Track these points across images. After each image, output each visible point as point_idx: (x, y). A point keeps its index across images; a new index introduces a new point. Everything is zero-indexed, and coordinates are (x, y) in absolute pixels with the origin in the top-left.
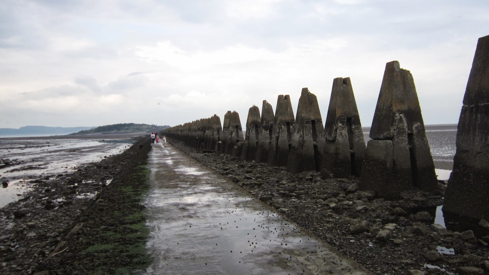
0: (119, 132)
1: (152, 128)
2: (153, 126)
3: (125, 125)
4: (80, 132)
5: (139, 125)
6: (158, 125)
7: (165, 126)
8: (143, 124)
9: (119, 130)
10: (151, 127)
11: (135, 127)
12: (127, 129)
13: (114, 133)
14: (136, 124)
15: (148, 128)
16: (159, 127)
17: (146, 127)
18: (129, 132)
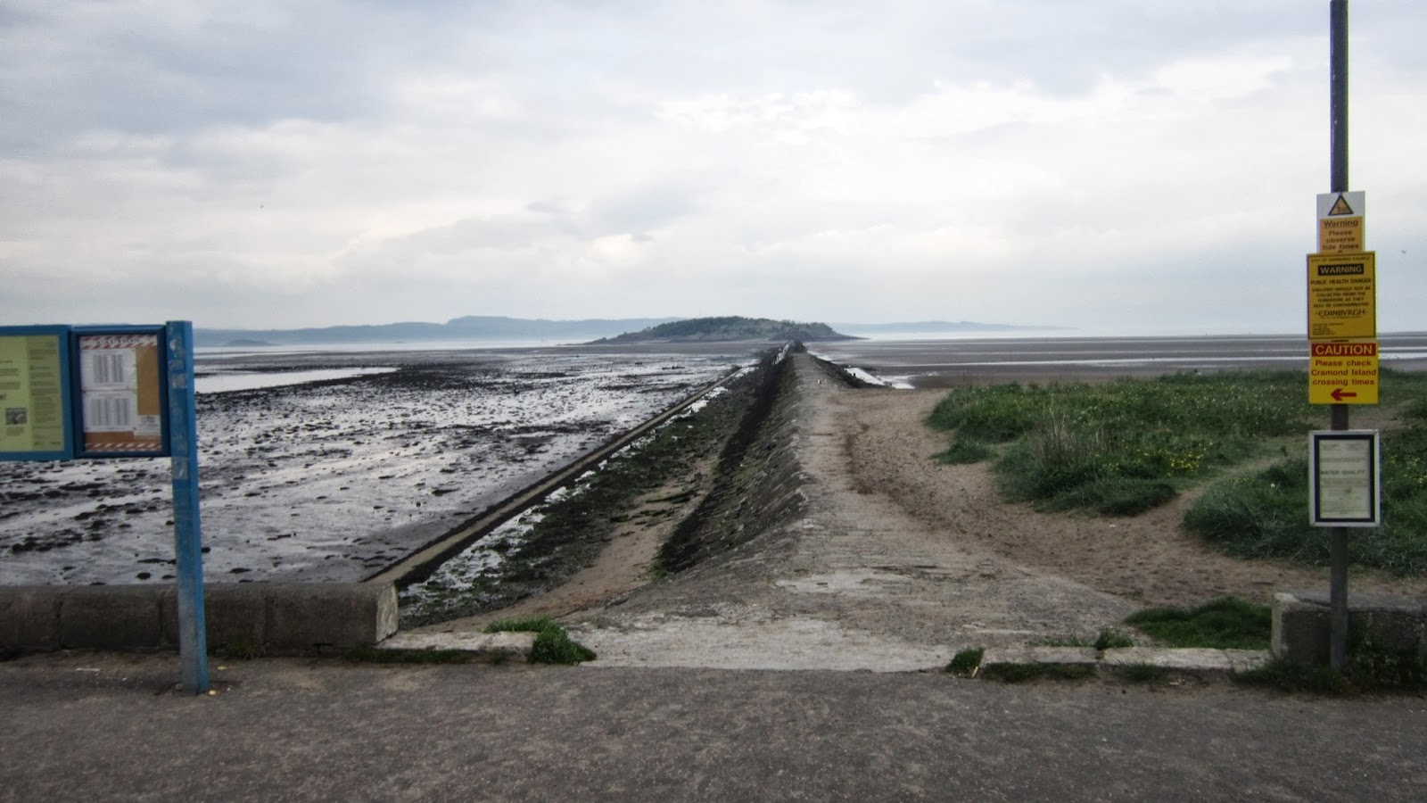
0: (707, 337)
1: (783, 328)
2: (786, 324)
3: (720, 321)
4: (620, 337)
5: (752, 320)
6: (796, 322)
7: (815, 323)
8: (763, 320)
9: (708, 332)
10: (779, 327)
11: (745, 327)
12: (725, 331)
13: (694, 341)
14: (746, 319)
15: (774, 329)
16: (800, 326)
17: (770, 327)
18: (729, 337)
